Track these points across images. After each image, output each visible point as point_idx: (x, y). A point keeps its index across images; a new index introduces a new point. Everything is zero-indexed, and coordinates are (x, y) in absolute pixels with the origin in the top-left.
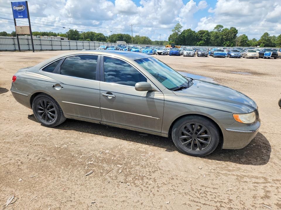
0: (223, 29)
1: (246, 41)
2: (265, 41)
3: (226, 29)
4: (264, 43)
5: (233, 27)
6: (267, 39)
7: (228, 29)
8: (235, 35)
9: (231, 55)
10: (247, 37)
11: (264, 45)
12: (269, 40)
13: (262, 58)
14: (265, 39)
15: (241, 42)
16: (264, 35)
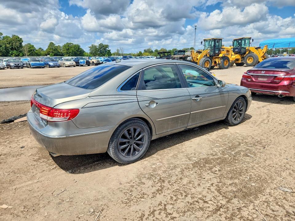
0: (3, 36)
1: (34, 50)
2: (53, 50)
3: (7, 37)
4: (52, 52)
5: (15, 35)
6: (54, 48)
7: (9, 37)
8: (21, 44)
9: (49, 65)
10: (33, 46)
11: (53, 54)
12: (56, 49)
13: (78, 66)
14: (53, 49)
15: (29, 51)
16: (50, 44)
